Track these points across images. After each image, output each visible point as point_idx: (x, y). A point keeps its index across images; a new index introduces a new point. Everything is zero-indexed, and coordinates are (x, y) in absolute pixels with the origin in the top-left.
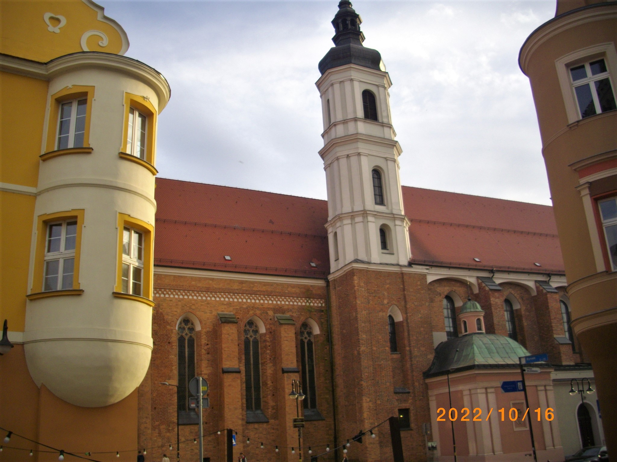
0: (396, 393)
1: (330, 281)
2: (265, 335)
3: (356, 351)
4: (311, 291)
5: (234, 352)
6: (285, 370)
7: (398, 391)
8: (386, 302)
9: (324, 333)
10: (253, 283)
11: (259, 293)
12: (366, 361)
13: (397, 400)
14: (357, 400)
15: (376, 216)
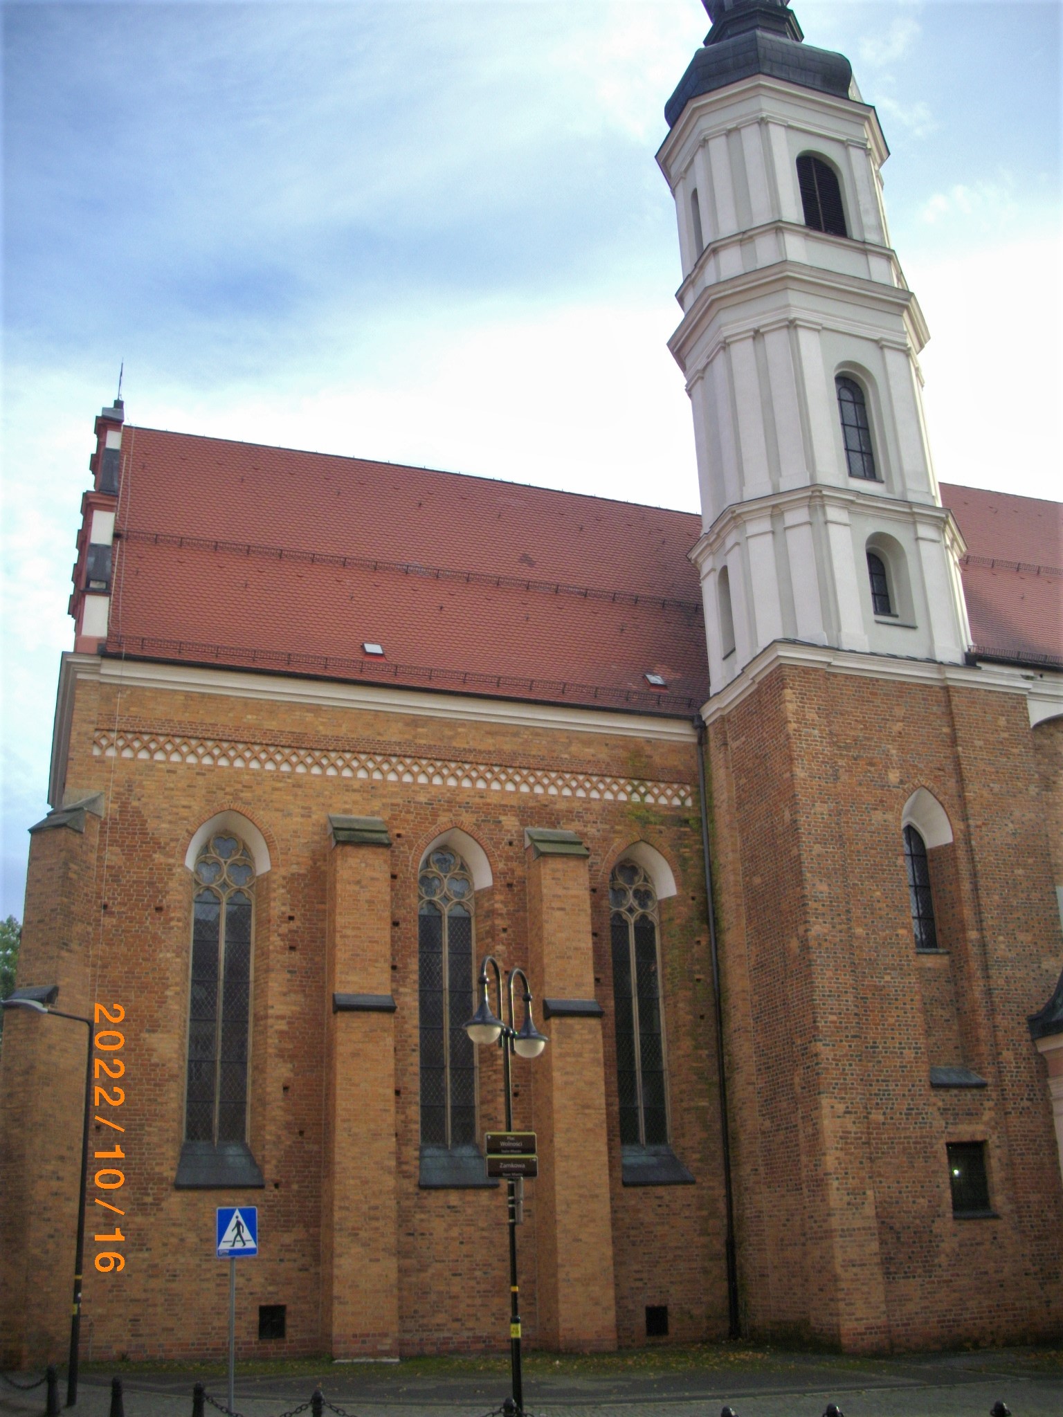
0: (935, 1086)
1: (708, 723)
2: (489, 893)
3: (795, 939)
4: (650, 757)
5: (377, 942)
6: (552, 1006)
7: (944, 1079)
8: (894, 776)
9: (691, 894)
10: (451, 724)
11: (471, 758)
12: (829, 974)
13: (944, 1111)
14: (800, 1111)
15: (853, 508)
